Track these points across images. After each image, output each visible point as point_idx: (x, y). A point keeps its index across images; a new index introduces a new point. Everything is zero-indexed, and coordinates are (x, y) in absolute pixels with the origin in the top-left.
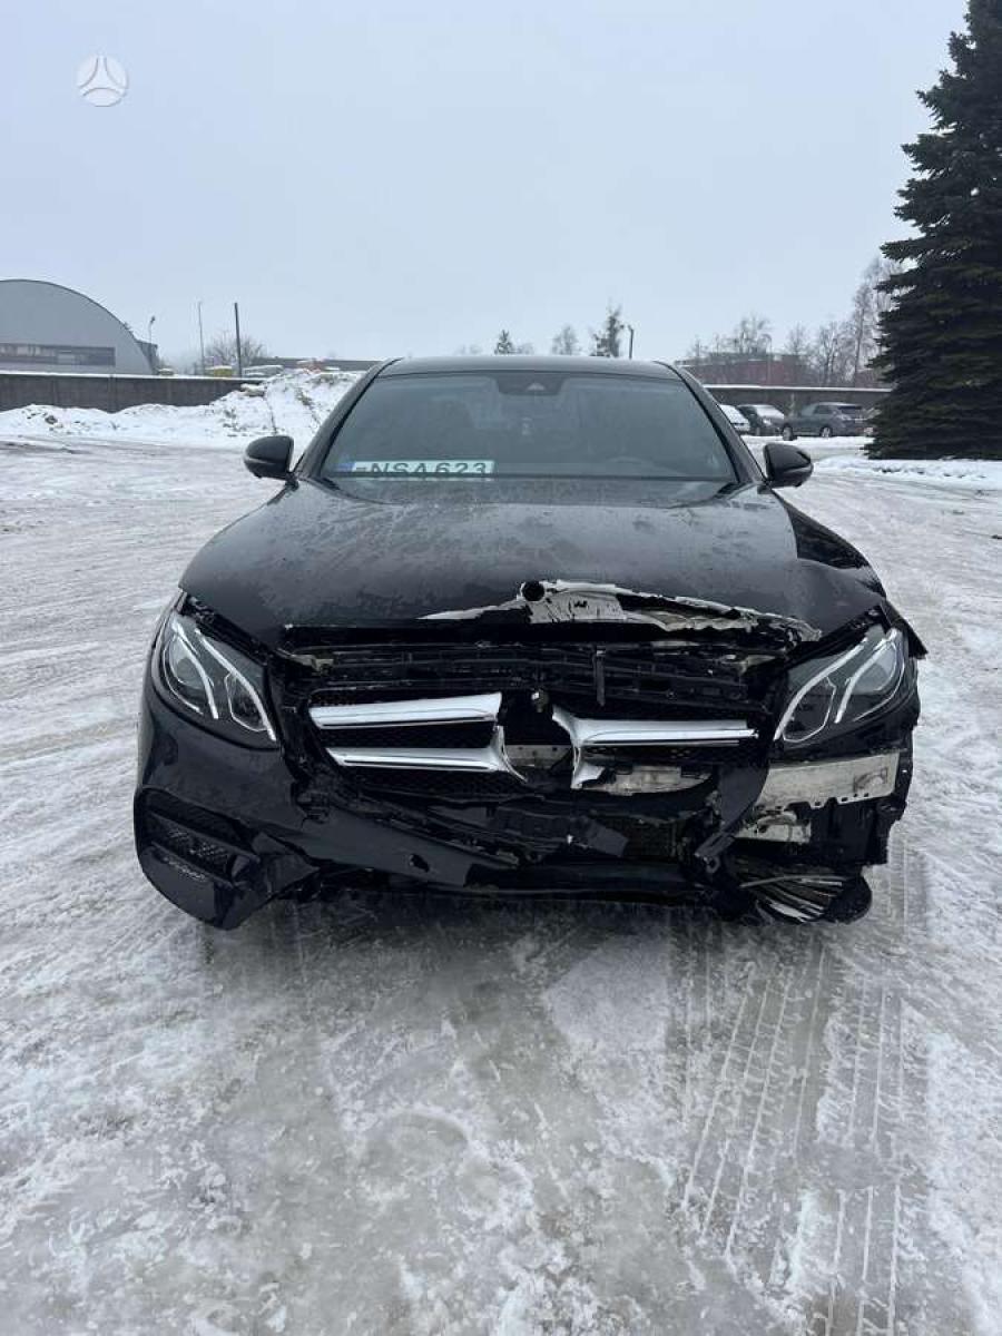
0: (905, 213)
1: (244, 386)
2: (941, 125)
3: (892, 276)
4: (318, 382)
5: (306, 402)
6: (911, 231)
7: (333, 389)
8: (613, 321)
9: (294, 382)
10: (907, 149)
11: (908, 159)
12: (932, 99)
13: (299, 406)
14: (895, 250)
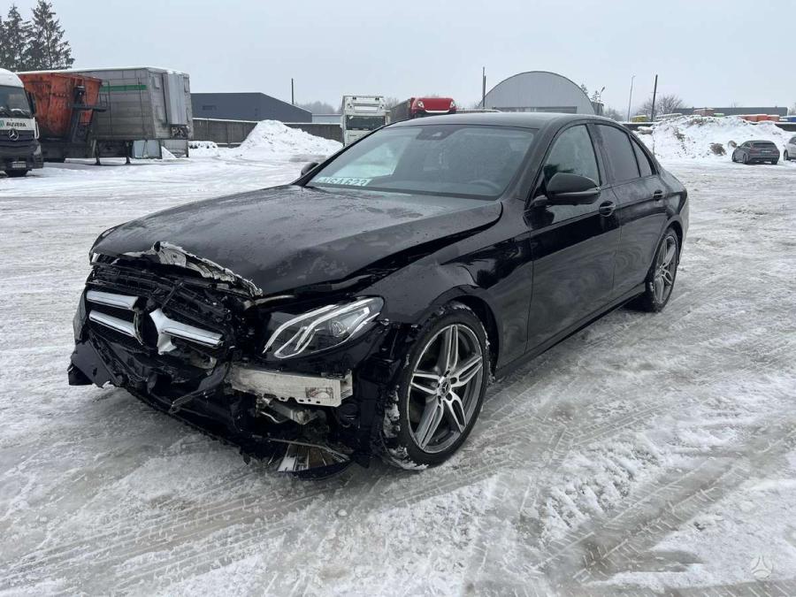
1: (639, 127)
4: (692, 124)
5: (680, 137)
7: (703, 128)
9: (674, 124)
13: (675, 140)
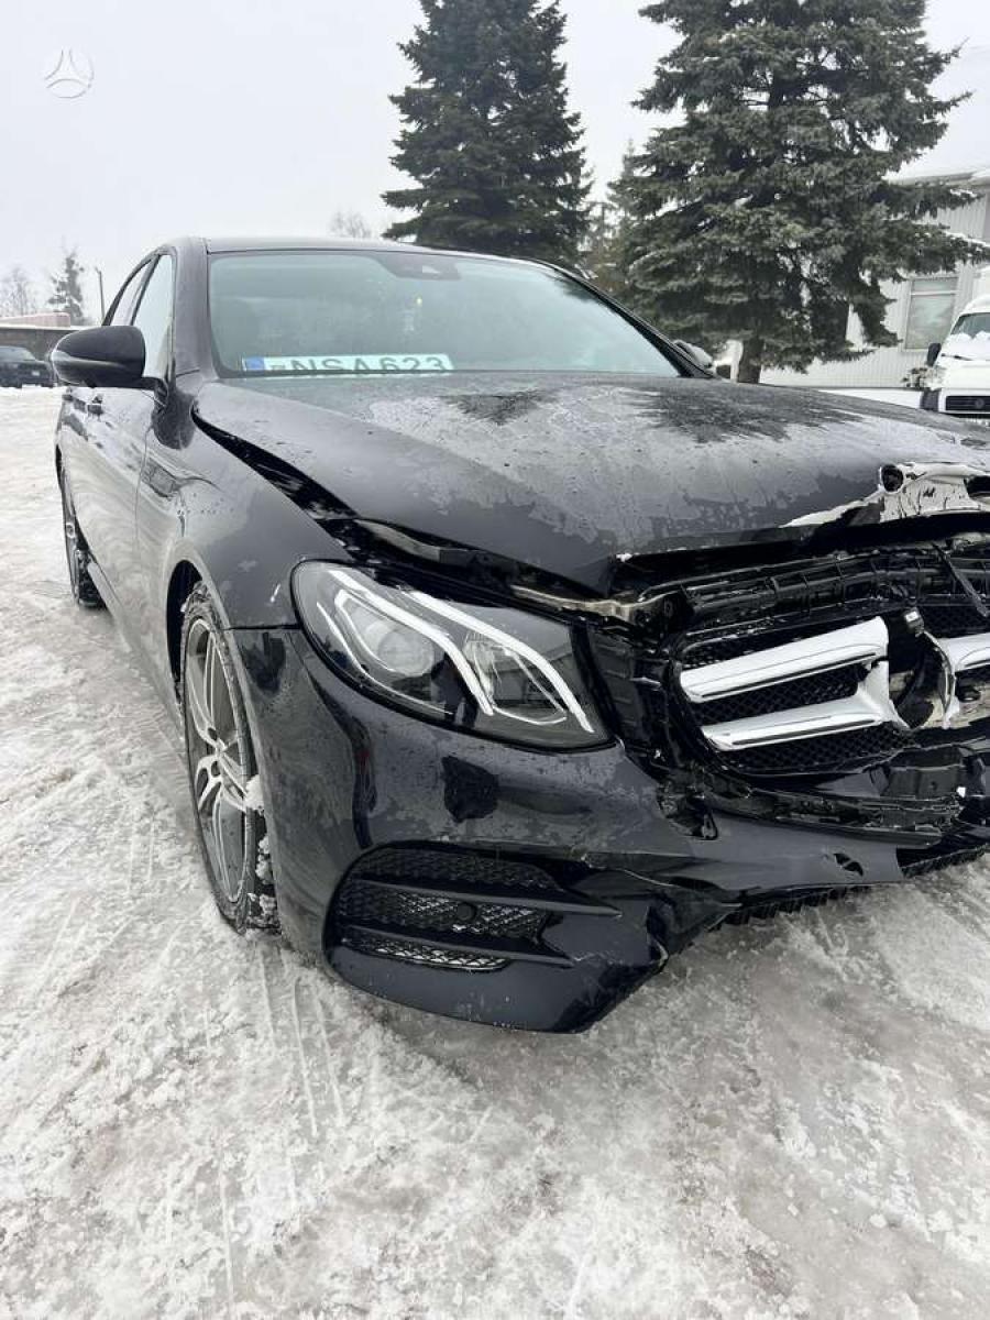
0: (401, 163)
2: (424, 79)
3: (395, 225)
6: (406, 182)
8: (70, 262)
10: (394, 99)
11: (395, 109)
12: (412, 51)
14: (396, 199)
